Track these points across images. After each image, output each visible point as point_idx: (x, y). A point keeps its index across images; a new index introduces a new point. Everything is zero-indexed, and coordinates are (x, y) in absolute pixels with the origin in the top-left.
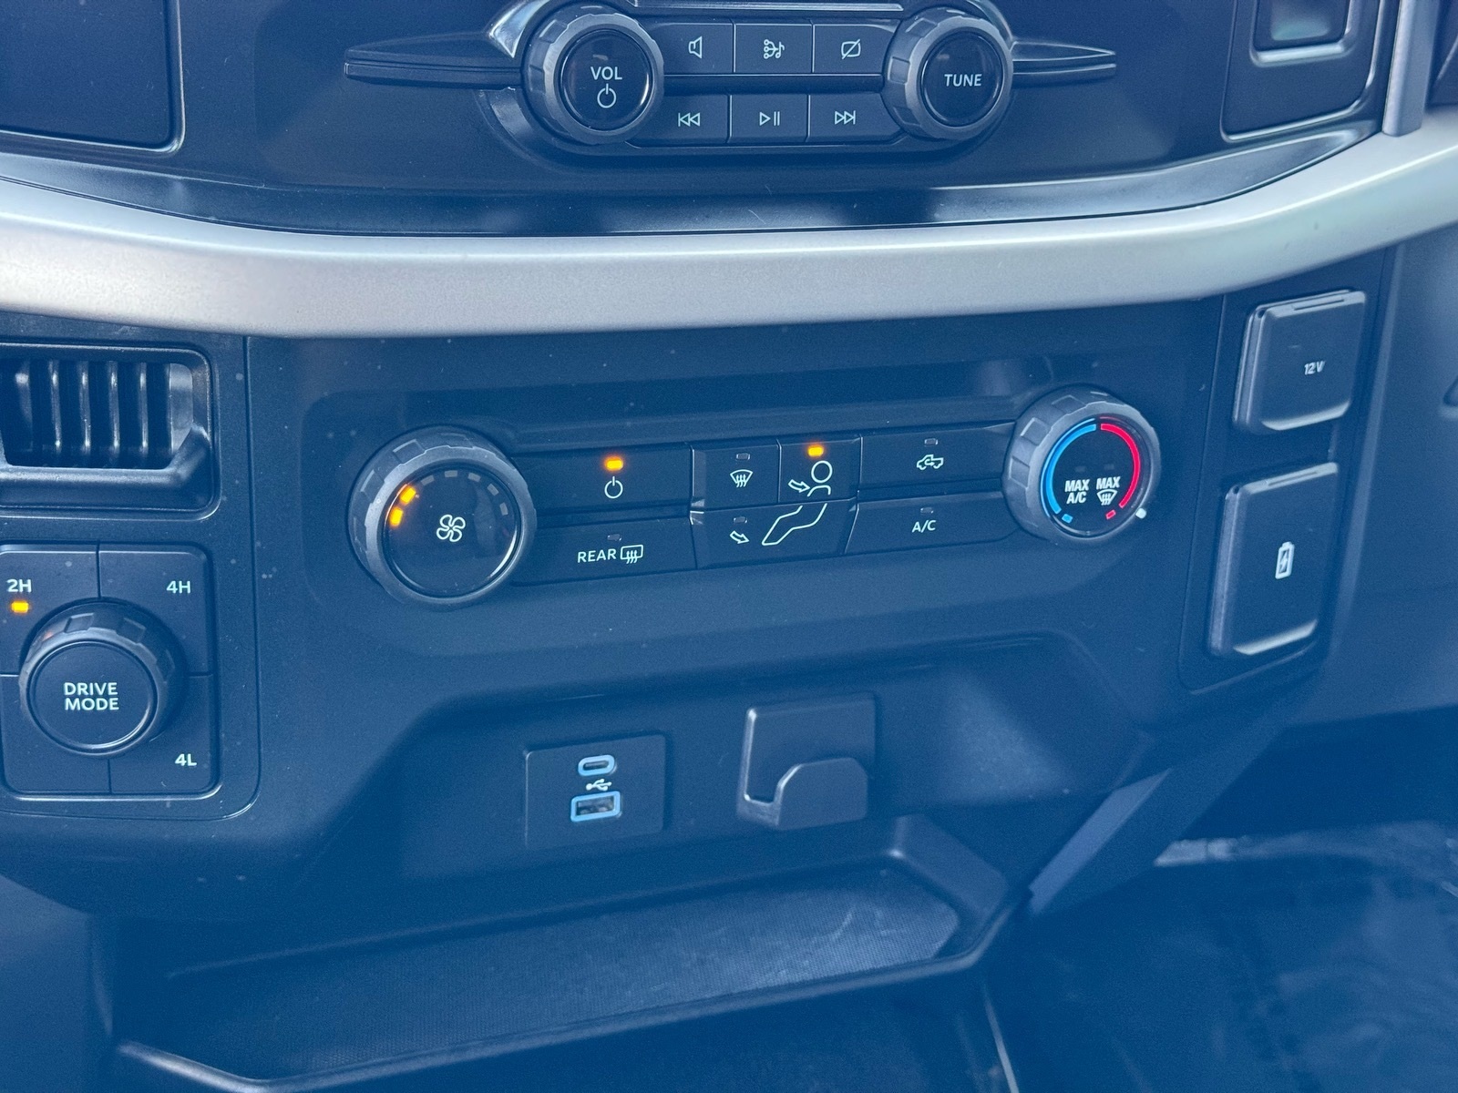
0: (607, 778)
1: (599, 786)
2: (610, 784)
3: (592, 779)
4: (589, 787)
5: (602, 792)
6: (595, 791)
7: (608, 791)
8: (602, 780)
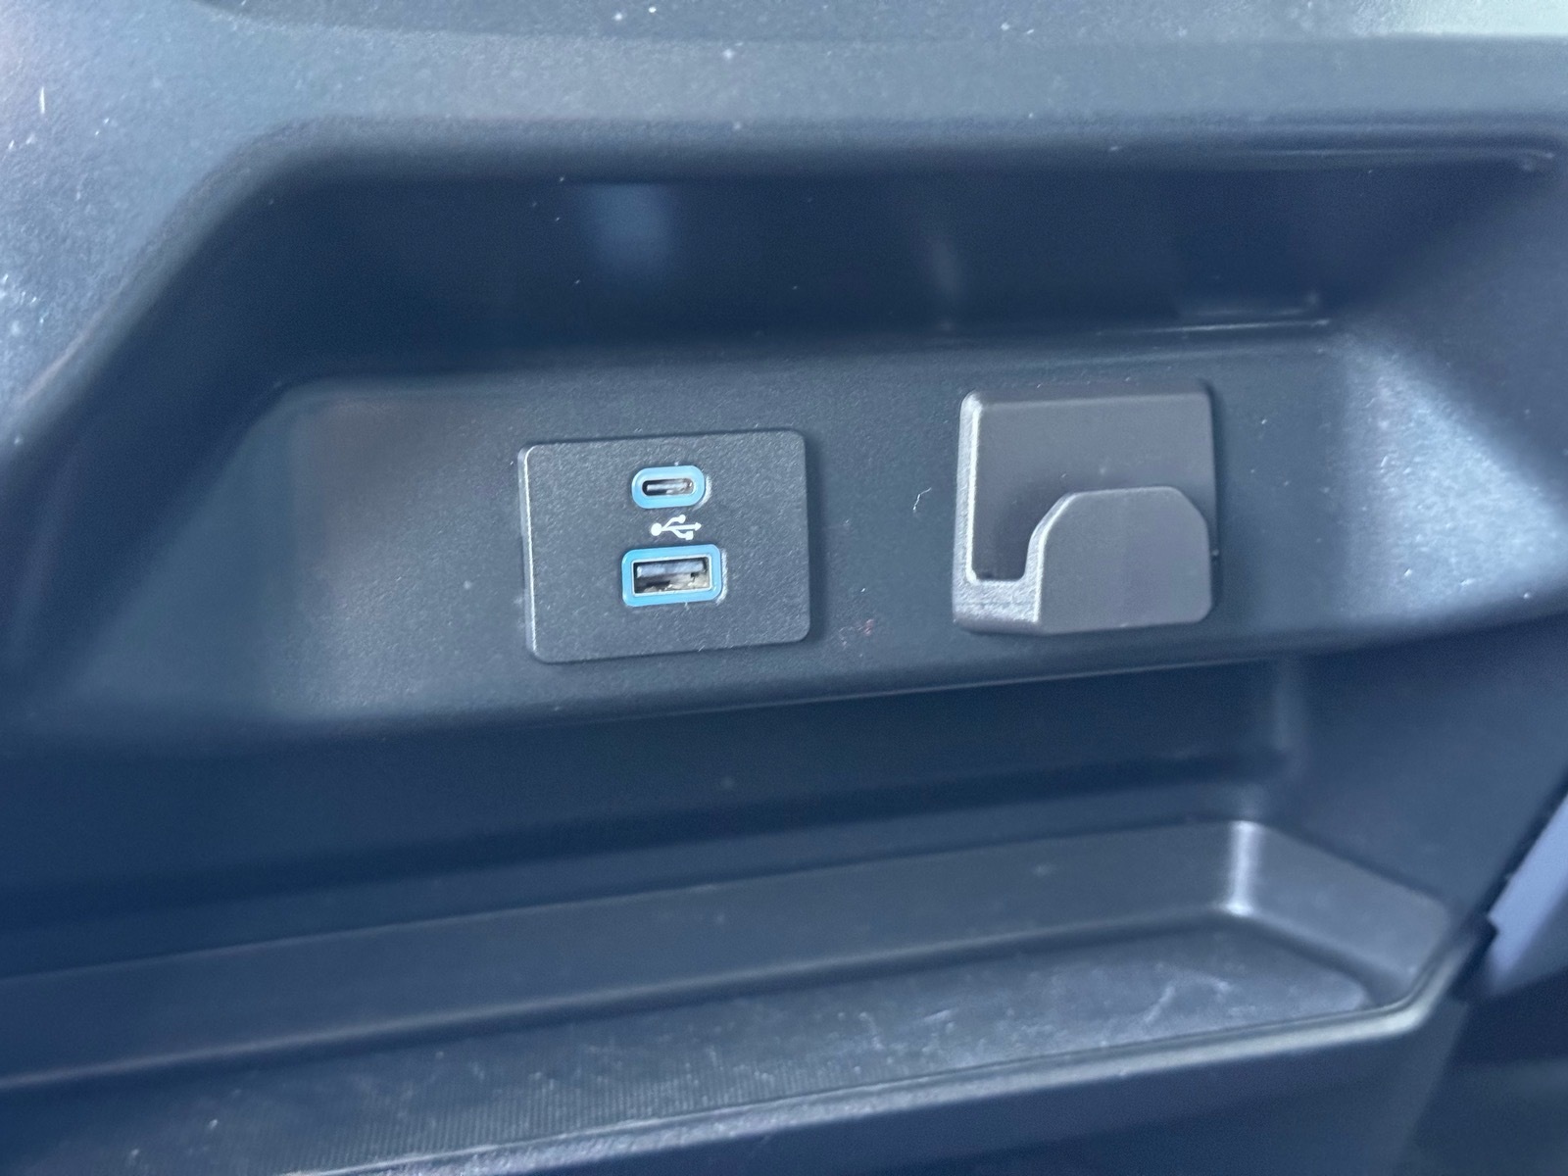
0: (692, 514)
1: (675, 530)
2: (697, 526)
3: (664, 515)
4: (656, 530)
5: (683, 543)
6: (670, 541)
7: (695, 542)
8: (682, 518)
